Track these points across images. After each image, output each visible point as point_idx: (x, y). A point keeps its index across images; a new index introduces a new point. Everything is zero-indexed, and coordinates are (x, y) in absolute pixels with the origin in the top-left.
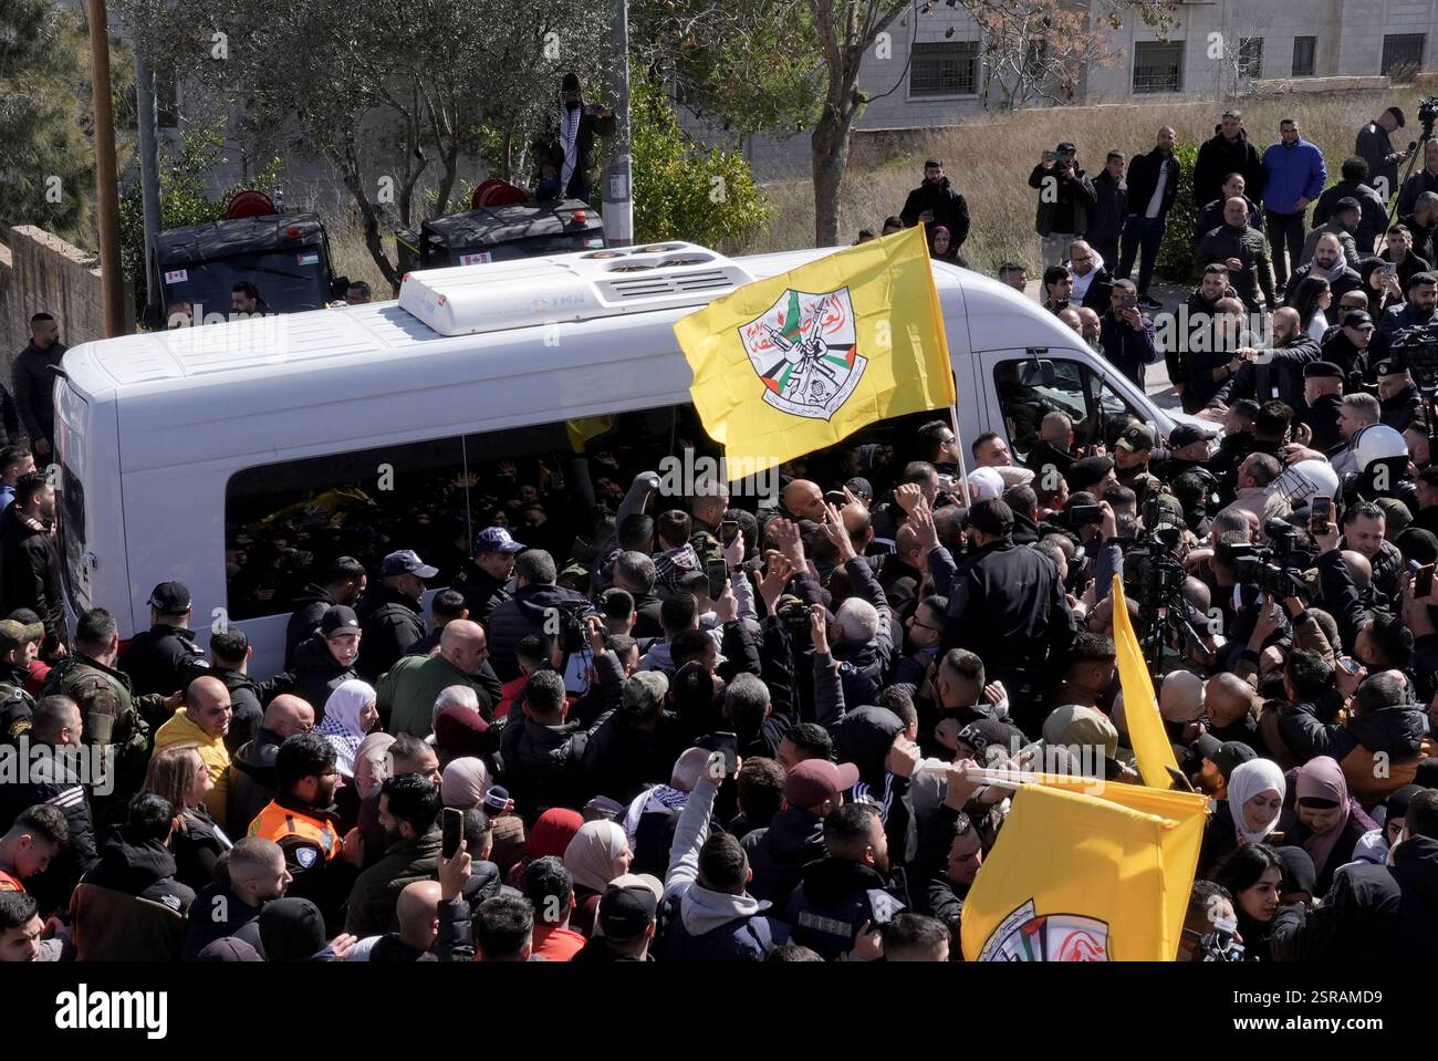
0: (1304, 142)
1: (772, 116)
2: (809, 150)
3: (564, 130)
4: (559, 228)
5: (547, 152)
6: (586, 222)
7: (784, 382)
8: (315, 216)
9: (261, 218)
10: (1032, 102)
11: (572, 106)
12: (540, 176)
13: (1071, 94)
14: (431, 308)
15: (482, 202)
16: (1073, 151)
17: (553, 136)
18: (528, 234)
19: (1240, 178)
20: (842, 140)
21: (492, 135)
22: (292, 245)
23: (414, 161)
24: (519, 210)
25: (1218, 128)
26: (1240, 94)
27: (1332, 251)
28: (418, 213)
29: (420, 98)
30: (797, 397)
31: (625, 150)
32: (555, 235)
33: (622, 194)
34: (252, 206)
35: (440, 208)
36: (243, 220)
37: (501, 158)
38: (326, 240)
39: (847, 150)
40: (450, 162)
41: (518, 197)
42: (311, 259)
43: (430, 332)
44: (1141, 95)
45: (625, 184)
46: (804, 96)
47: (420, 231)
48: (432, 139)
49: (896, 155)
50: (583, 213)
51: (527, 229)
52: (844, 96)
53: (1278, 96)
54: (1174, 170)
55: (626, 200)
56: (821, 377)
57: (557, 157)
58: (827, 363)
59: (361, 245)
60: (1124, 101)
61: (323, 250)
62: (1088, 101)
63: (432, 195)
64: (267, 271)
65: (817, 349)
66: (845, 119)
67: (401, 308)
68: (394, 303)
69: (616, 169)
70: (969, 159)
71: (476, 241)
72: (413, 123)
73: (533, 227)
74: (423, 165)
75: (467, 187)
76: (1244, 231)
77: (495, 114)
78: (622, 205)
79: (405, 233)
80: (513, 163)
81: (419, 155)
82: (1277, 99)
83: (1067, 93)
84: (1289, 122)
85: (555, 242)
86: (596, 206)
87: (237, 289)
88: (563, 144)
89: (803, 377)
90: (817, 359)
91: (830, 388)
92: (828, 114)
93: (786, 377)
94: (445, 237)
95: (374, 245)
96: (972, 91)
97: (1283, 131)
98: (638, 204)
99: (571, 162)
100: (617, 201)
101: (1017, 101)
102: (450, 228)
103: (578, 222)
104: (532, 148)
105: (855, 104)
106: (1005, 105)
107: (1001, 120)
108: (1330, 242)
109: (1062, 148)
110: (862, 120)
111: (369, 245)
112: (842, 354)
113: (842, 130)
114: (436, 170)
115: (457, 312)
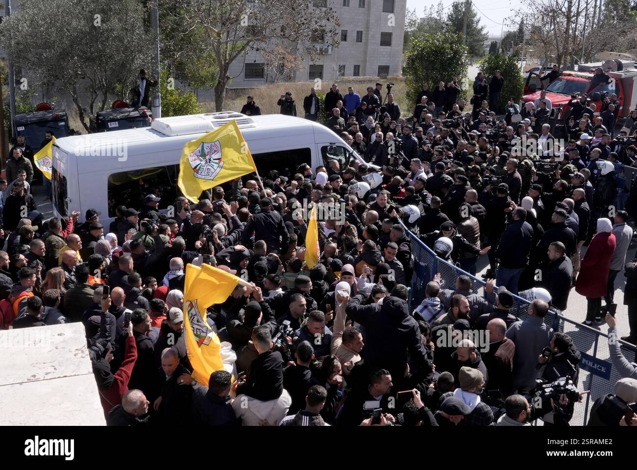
0: (355, 94)
1: (203, 83)
2: (214, 93)
3: (141, 85)
4: (139, 115)
5: (135, 92)
6: (147, 113)
7: (199, 169)
8: (64, 111)
9: (48, 111)
10: (280, 81)
11: (143, 79)
12: (133, 99)
13: (290, 78)
14: (164, 129)
15: (115, 107)
16: (291, 94)
17: (138, 87)
18: (129, 116)
19: (341, 101)
20: (224, 90)
21: (118, 87)
22: (58, 119)
23: (94, 94)
24: (126, 109)
25: (331, 89)
26: (339, 81)
27: (371, 121)
28: (95, 110)
29: (96, 75)
30: (203, 174)
31: (158, 92)
32: (137, 117)
33: (158, 105)
34: (44, 107)
35: (102, 109)
36: (41, 112)
37: (122, 94)
38: (67, 118)
39: (225, 93)
40: (105, 94)
41: (126, 105)
42: (63, 123)
43: (164, 135)
44: (311, 80)
45: (159, 102)
46: (213, 77)
47: (96, 115)
48: (100, 88)
49: (240, 96)
50: (146, 110)
51: (129, 115)
52: (224, 78)
53: (349, 82)
54: (317, 100)
55: (159, 106)
56: (210, 167)
57: (139, 94)
58: (213, 164)
59: (78, 120)
60: (306, 81)
61: (66, 121)
62: (296, 81)
63: (100, 105)
64: (49, 127)
65: (210, 160)
66: (224, 84)
67: (152, 129)
68: (150, 128)
69: (156, 97)
70: (262, 97)
71: (113, 118)
72: (94, 84)
73: (131, 114)
74: (97, 95)
75: (111, 102)
76: (339, 118)
77: (120, 81)
78: (157, 108)
79: (92, 116)
80: (125, 95)
81: (96, 92)
82: (349, 83)
83: (289, 78)
84: (350, 88)
85: (137, 119)
86: (150, 108)
87: (48, 132)
88: (140, 90)
89: (205, 168)
90: (210, 163)
91: (213, 170)
92: (219, 83)
93: (200, 168)
94: (104, 118)
95: (82, 119)
96: (263, 78)
97: (349, 90)
98: (163, 108)
99: (143, 95)
100: (156, 107)
101: (276, 81)
102: (105, 114)
103: (144, 113)
104: (131, 91)
105: (227, 80)
106: (272, 82)
107: (271, 86)
108: (371, 119)
109: (287, 93)
110: (230, 85)
111: (81, 120)
112: (217, 161)
113: (223, 87)
114: (100, 97)
115: (172, 129)
